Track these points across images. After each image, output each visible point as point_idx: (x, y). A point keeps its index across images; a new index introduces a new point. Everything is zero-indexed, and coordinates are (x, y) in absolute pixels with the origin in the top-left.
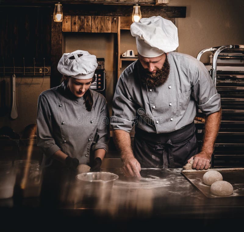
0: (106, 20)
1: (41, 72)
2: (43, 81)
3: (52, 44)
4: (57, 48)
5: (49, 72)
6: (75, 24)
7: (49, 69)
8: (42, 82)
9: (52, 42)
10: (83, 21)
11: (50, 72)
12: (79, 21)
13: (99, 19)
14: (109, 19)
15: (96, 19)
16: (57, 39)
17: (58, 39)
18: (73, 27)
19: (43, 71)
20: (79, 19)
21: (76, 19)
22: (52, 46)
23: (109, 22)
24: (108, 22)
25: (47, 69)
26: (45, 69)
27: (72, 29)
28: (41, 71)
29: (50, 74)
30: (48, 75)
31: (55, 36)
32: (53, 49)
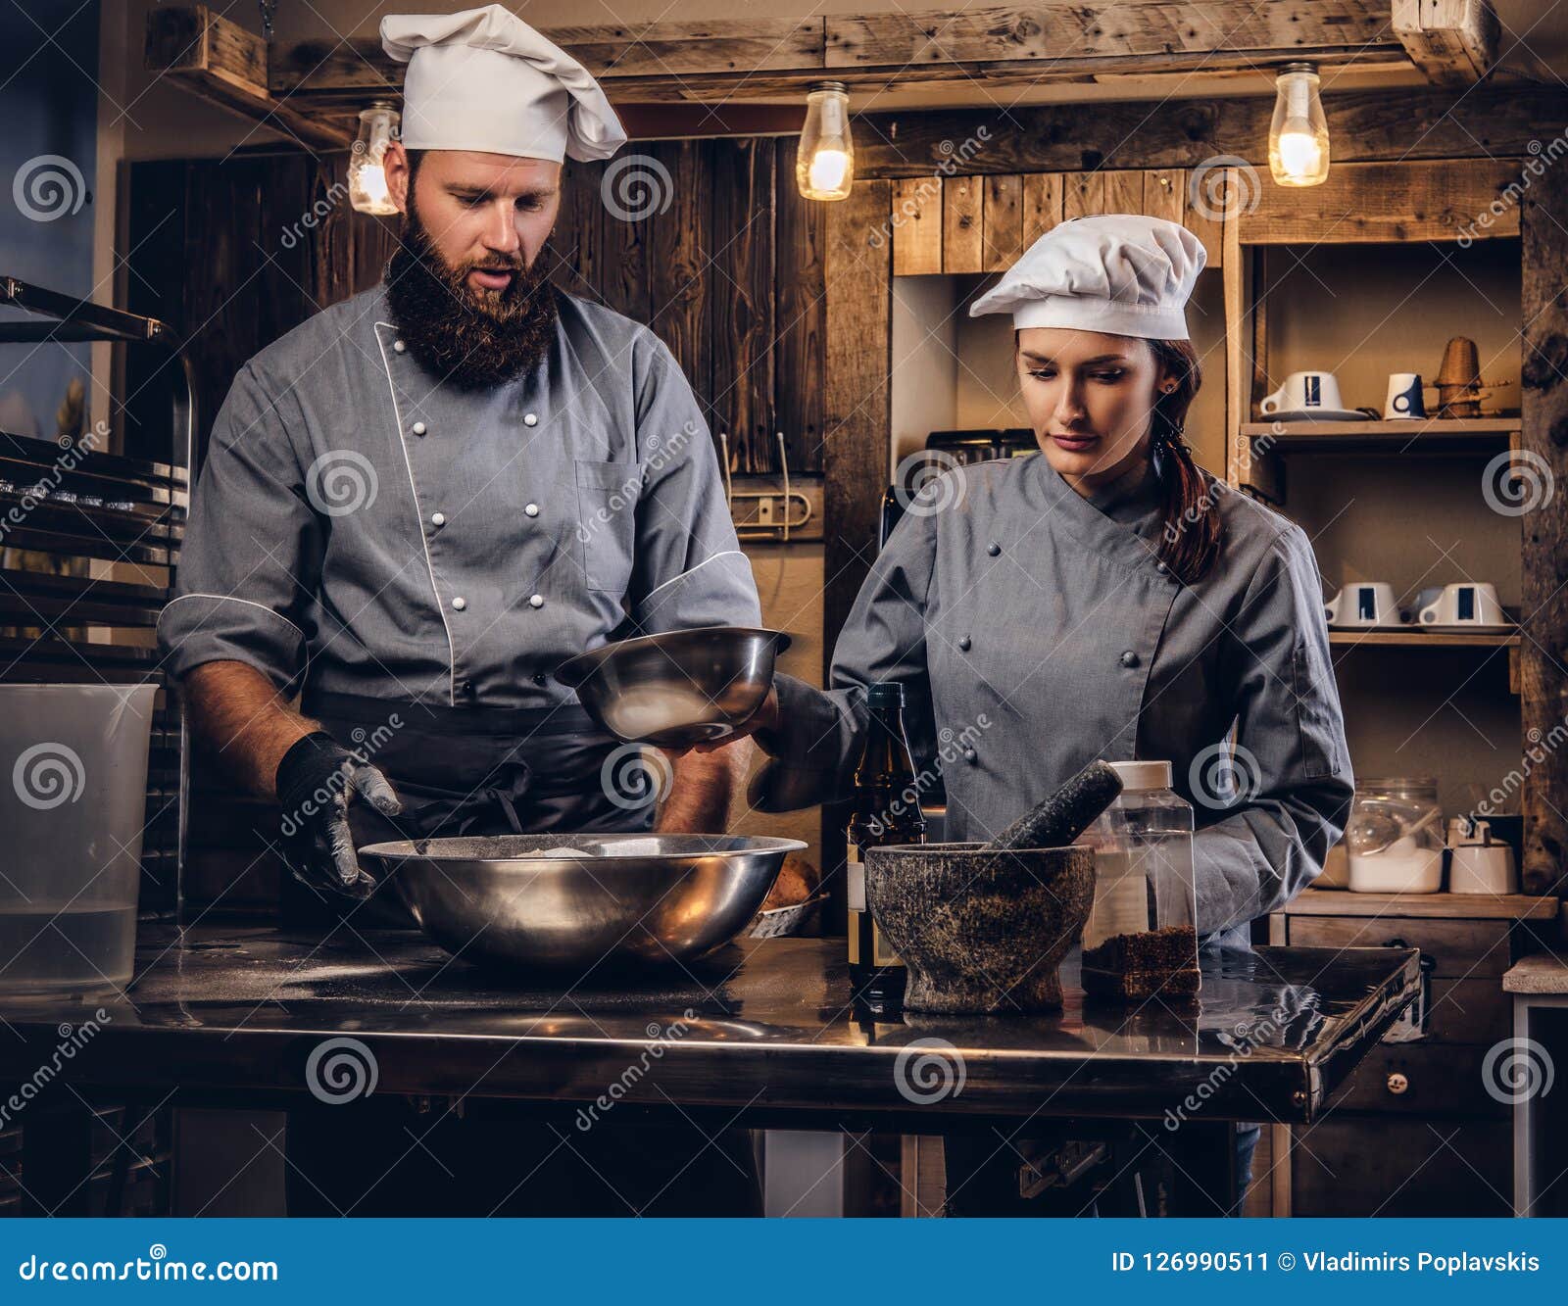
0: (1151, 191)
1: (766, 520)
2: (781, 577)
3: (830, 351)
4: (863, 368)
5: (812, 516)
6: (965, 223)
7: (811, 495)
8: (776, 580)
9: (832, 337)
10: (1013, 204)
11: (820, 519)
12: (990, 205)
13: (1110, 189)
14: (1170, 183)
15: (1090, 190)
16: (857, 319)
17: (867, 319)
18: (953, 245)
19: (779, 512)
20: (990, 196)
21: (971, 194)
22: (831, 362)
23: (1173, 202)
24: (1167, 205)
25: (802, 501)
26: (793, 498)
27: (949, 258)
28: (765, 511)
29: (818, 533)
30: (806, 534)
31: (846, 301)
32: (836, 378)
